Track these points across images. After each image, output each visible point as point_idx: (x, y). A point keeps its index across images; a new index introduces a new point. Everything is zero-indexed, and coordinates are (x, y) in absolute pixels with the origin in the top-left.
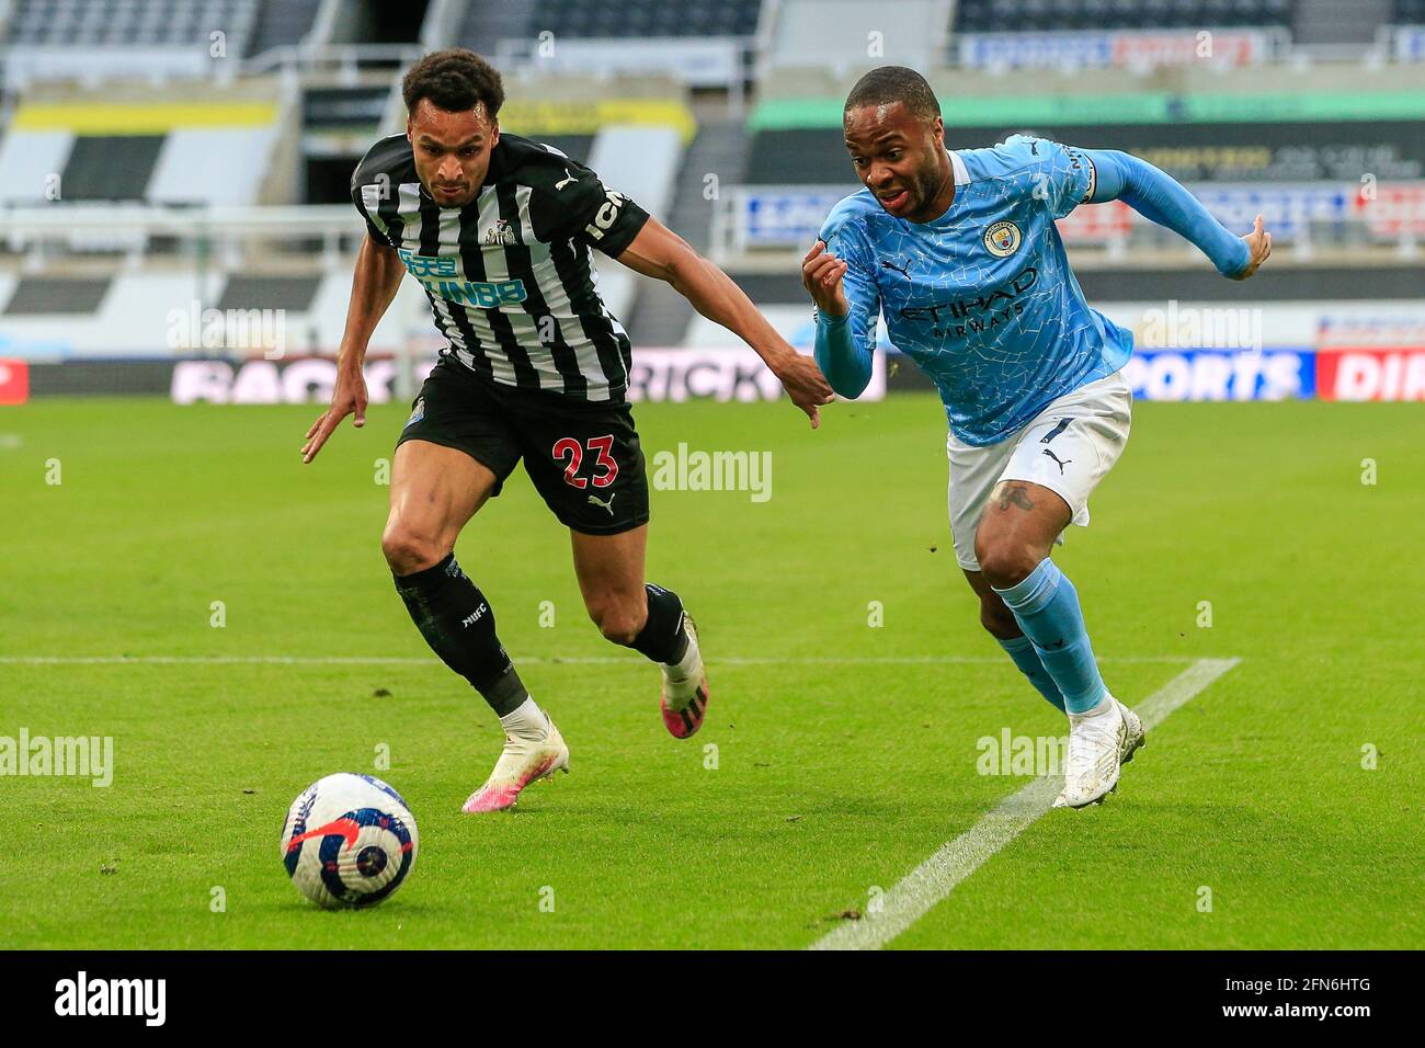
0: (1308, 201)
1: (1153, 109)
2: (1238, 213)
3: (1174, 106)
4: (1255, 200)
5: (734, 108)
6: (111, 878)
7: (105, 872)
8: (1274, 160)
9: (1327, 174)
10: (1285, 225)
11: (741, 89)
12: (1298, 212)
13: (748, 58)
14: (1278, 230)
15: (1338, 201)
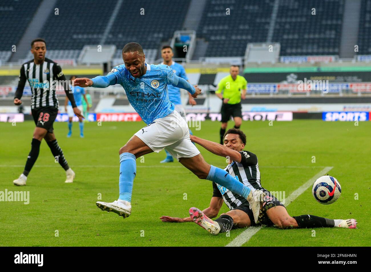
0: (342, 86)
1: (315, 69)
3: (318, 69)
4: (333, 85)
6: (137, 205)
7: (136, 204)
8: (336, 79)
9: (345, 81)
10: (338, 90)
11: (242, 66)
12: (340, 88)
13: (243, 61)
14: (336, 91)
15: (347, 86)
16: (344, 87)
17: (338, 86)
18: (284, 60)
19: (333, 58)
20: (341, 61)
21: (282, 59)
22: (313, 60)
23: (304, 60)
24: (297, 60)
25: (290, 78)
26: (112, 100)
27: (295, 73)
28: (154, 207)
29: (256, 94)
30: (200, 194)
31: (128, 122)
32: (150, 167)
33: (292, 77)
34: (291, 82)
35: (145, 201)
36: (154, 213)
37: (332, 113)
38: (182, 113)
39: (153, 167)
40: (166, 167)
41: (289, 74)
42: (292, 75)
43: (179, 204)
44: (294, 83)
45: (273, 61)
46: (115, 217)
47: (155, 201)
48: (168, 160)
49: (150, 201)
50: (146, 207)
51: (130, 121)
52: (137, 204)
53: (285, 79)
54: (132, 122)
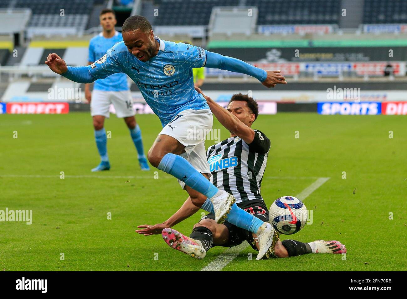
0: (342, 66)
1: (305, 44)
2: (325, 69)
3: (310, 43)
4: (329, 66)
5: (203, 43)
8: (334, 56)
9: (347, 60)
10: (337, 72)
11: (205, 38)
12: (340, 69)
13: (207, 31)
14: (334, 73)
15: (349, 67)
16: (346, 69)
17: (337, 66)
18: (263, 30)
19: (330, 28)
20: (340, 33)
21: (260, 28)
22: (303, 30)
23: (290, 31)
24: (281, 30)
25: (271, 56)
26: (25, 85)
27: (278, 49)
28: (82, 232)
29: (224, 77)
30: (146, 215)
31: (49, 115)
32: (77, 177)
33: (274, 54)
34: (273, 61)
35: (70, 225)
36: (83, 241)
37: (331, 103)
38: (129, 102)
39: (81, 177)
40: (99, 177)
41: (269, 49)
42: (274, 51)
43: (117, 229)
44: (276, 62)
45: (248, 32)
46: (29, 246)
47: (84, 224)
48: (103, 167)
49: (77, 224)
50: (71, 233)
51: (53, 113)
52: (59, 228)
53: (265, 57)
54: (56, 115)
